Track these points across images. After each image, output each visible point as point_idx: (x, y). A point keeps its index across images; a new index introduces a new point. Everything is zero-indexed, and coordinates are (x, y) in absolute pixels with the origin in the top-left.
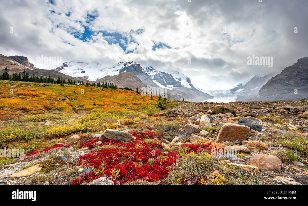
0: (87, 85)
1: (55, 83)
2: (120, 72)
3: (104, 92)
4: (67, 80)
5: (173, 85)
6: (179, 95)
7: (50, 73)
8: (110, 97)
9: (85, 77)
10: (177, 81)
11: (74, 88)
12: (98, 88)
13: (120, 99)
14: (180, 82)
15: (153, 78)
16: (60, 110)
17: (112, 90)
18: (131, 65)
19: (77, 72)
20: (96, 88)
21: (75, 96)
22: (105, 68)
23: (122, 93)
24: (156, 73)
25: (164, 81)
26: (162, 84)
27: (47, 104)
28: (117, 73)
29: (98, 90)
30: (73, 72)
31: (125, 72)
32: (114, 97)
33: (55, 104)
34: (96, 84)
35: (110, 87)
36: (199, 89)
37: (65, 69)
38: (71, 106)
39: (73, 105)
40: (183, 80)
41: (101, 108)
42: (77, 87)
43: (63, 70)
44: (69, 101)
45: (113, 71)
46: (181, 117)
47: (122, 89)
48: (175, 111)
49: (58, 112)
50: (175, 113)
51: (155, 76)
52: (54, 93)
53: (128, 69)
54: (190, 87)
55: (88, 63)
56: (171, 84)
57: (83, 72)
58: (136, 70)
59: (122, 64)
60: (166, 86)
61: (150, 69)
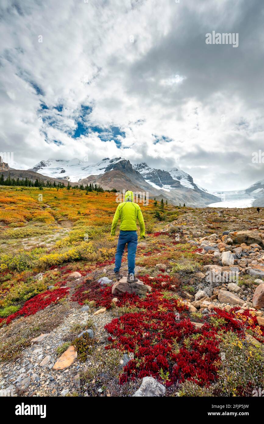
0: (69, 188)
1: (32, 186)
2: (106, 171)
3: (88, 196)
4: (45, 182)
5: (170, 186)
6: (177, 198)
7: (27, 174)
8: (96, 202)
9: (65, 177)
10: (176, 180)
11: (55, 192)
12: (82, 191)
13: (108, 205)
14: (179, 181)
15: (145, 177)
16: (42, 221)
17: (97, 194)
18: (119, 162)
19: (57, 172)
20: (79, 191)
21: (56, 202)
22: (88, 166)
23: (109, 197)
24: (150, 171)
25: (159, 180)
26: (156, 185)
27: (27, 213)
28: (103, 172)
29: (82, 194)
30: (52, 172)
31: (111, 170)
32: (100, 203)
33: (36, 214)
34: (79, 186)
35: (96, 189)
36: (203, 190)
37: (43, 169)
38: (54, 215)
39: (56, 214)
40: (183, 178)
41: (87, 218)
42: (58, 191)
43: (41, 169)
44: (50, 209)
45: (97, 170)
46: (188, 237)
47: (108, 191)
48: (179, 229)
49: (39, 224)
50: (179, 232)
51: (148, 174)
52: (33, 200)
53: (115, 166)
54: (191, 187)
55: (69, 161)
56: (168, 184)
57: (63, 172)
58: (125, 168)
59: (108, 161)
60: (161, 186)
61: (141, 166)
